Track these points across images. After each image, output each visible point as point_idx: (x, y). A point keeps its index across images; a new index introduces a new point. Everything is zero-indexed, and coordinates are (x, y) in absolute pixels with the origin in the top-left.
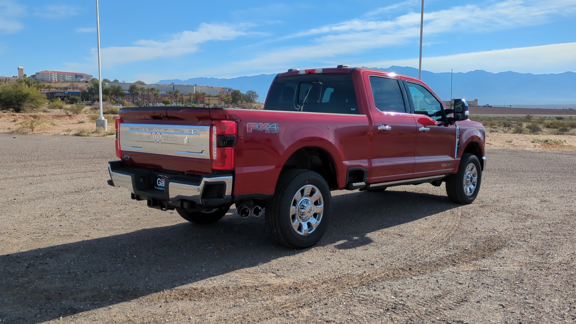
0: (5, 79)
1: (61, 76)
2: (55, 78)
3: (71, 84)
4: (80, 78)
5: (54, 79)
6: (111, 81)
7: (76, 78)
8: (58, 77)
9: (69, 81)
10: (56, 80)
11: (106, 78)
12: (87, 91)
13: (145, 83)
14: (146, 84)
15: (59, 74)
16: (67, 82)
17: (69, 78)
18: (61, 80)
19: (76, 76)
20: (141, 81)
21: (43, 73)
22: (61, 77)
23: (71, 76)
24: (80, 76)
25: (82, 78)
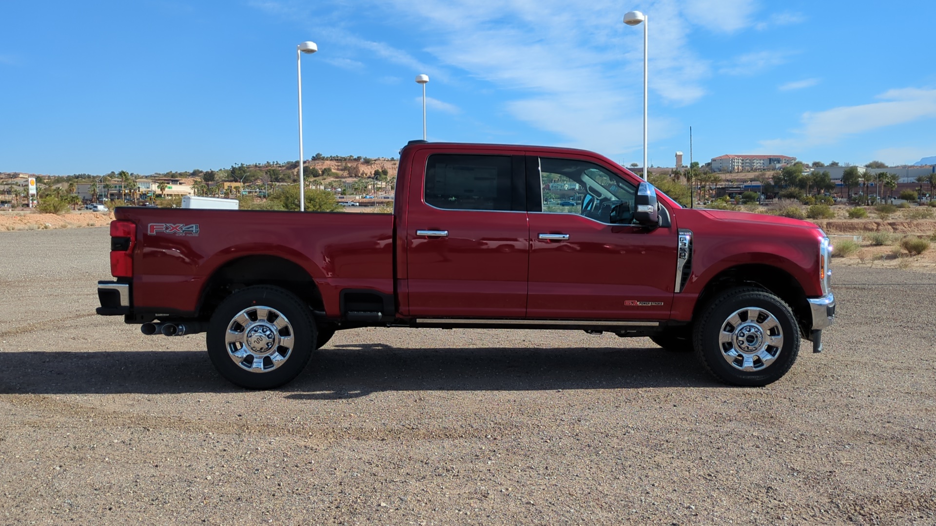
0: (671, 170)
1: (747, 161)
2: (738, 166)
3: (760, 173)
4: (775, 162)
5: (736, 167)
6: (826, 165)
7: (770, 163)
8: (742, 164)
9: (759, 169)
10: (740, 167)
11: (817, 161)
12: (772, 183)
13: (886, 165)
14: (887, 167)
15: (744, 158)
16: (756, 170)
17: (759, 164)
18: (747, 168)
19: (770, 159)
20: (878, 162)
21: (721, 159)
22: (746, 163)
23: (762, 161)
24: (775, 160)
25: (779, 163)
